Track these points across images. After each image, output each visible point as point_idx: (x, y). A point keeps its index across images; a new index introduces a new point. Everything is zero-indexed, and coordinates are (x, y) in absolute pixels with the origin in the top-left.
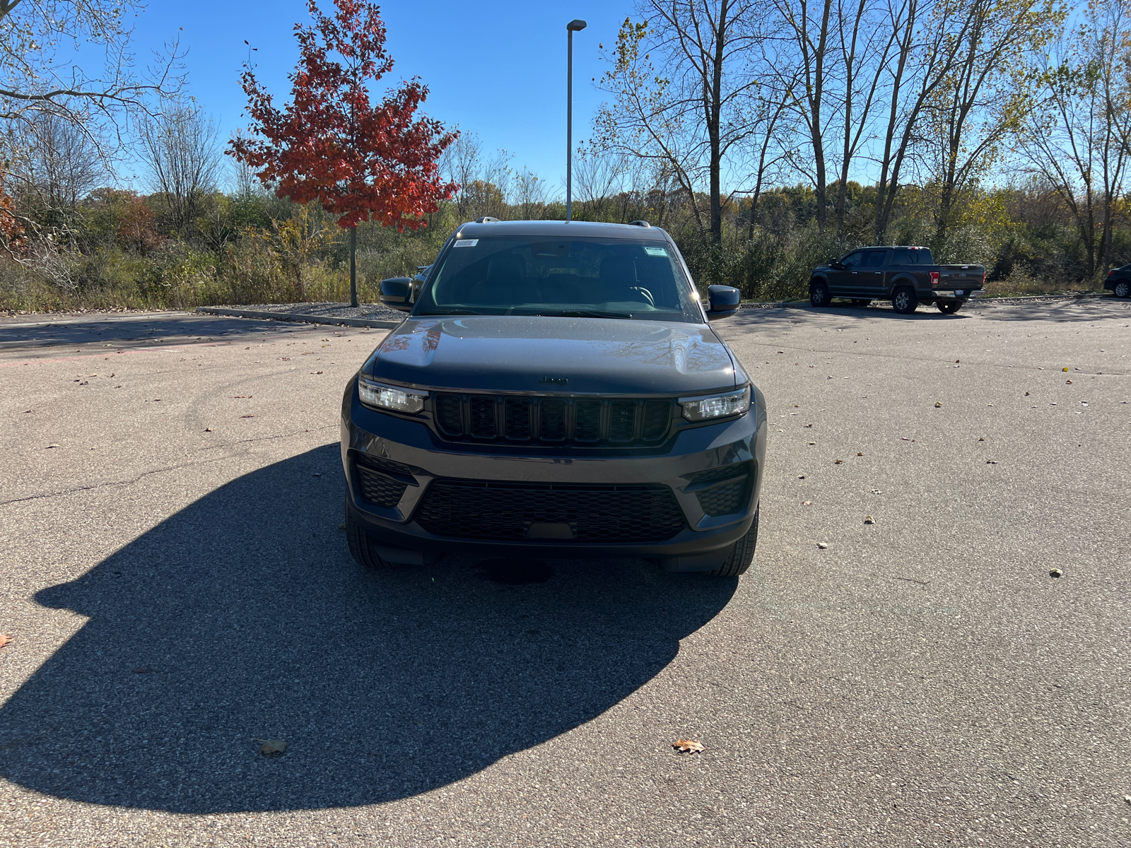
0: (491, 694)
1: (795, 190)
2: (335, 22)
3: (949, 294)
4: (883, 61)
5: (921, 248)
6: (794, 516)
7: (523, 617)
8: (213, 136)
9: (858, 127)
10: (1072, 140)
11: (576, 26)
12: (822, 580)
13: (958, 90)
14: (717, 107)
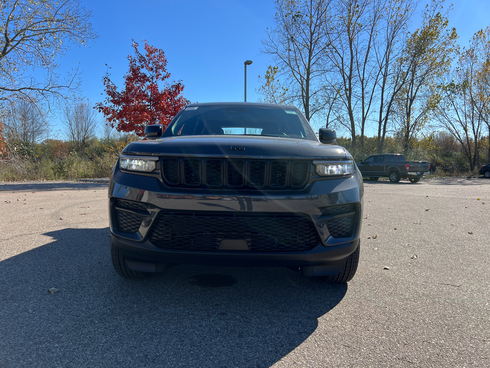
0: (192, 354)
1: (340, 139)
2: (145, 57)
3: (414, 174)
4: (376, 81)
5: (399, 154)
6: (370, 254)
7: (217, 305)
8: (95, 114)
9: (367, 108)
10: (458, 114)
11: (248, 63)
12: (396, 285)
13: (408, 93)
14: (308, 98)
